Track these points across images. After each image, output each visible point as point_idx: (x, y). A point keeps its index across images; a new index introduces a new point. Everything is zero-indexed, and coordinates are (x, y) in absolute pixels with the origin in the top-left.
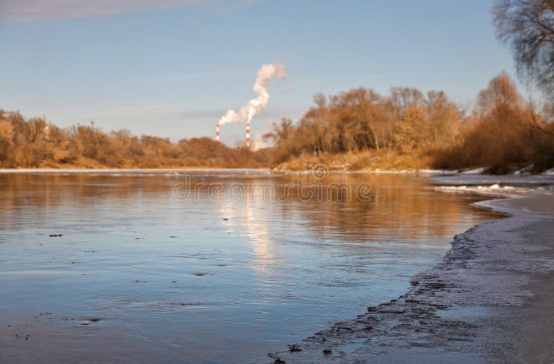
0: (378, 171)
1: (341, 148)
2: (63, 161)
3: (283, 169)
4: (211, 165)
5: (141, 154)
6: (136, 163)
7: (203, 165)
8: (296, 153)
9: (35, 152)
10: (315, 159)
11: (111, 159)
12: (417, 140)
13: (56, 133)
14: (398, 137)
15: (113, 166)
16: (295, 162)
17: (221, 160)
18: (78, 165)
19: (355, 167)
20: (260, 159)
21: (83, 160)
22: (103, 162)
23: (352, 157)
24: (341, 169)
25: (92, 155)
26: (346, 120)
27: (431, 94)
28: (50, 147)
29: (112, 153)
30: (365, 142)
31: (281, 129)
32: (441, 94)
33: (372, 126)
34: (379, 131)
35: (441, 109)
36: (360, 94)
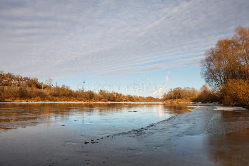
0: (182, 103)
1: (175, 98)
2: (125, 101)
3: (164, 102)
4: (152, 102)
5: (139, 99)
6: (138, 101)
7: (150, 101)
8: (167, 99)
9: (120, 99)
10: (170, 100)
11: (133, 101)
12: (190, 97)
13: (124, 96)
14: (186, 96)
15: (133, 102)
16: (166, 101)
17: (153, 101)
18: (127, 102)
19: (178, 102)
20: (161, 100)
21: (128, 101)
22: (132, 101)
23: (177, 100)
24: (175, 102)
25: (130, 100)
26: (176, 93)
27: (192, 88)
28: (123, 98)
29: (133, 99)
30: (180, 97)
31: (164, 95)
32: (194, 88)
33: (181, 94)
34: (182, 95)
35: (194, 91)
36: (178, 88)
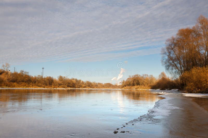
0: (140, 89)
1: (134, 85)
2: (84, 87)
3: (123, 89)
4: (110, 88)
5: (97, 86)
6: (97, 88)
7: (109, 88)
8: (125, 86)
9: (79, 86)
10: (129, 87)
11: (92, 87)
12: (148, 84)
13: (83, 83)
14: (144, 83)
15: (92, 88)
16: (125, 88)
17: (112, 87)
18: (87, 88)
19: (136, 88)
20: (119, 87)
21: (87, 87)
22: (91, 87)
23: (136, 87)
24: (134, 89)
25: (89, 86)
26: (135, 80)
27: (150, 75)
28: (82, 85)
29: (93, 86)
30: (138, 84)
31: (123, 82)
32: (152, 75)
33: (139, 81)
34: (141, 82)
35: (152, 78)
36: (137, 75)
